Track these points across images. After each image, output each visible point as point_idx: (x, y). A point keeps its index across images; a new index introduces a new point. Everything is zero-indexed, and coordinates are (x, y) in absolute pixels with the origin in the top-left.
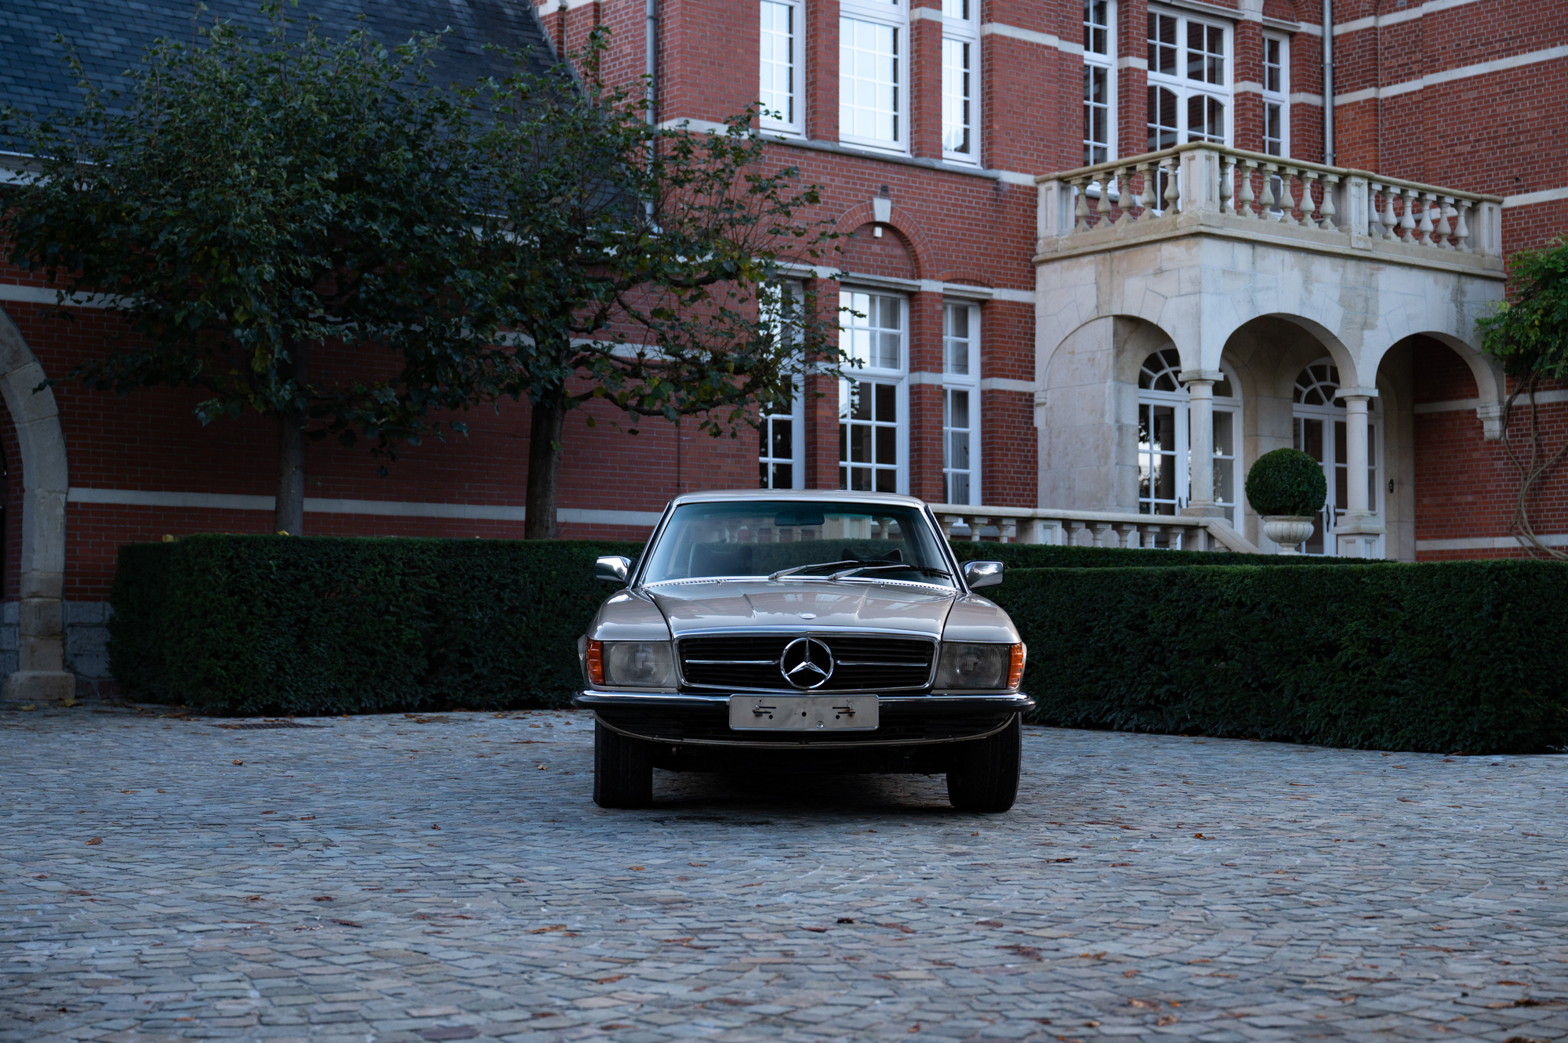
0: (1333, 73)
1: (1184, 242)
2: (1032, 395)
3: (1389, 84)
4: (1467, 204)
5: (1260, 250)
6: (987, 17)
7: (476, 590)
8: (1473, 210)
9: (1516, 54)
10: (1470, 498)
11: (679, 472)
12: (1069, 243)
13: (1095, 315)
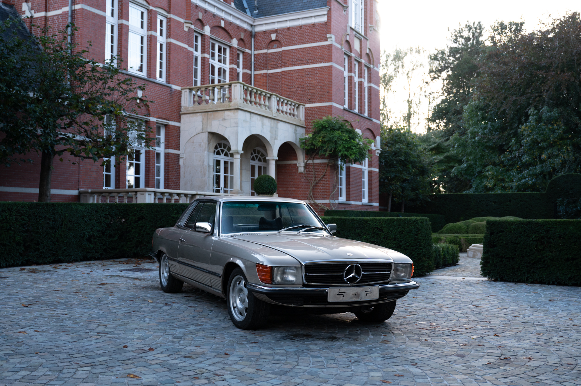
0: (254, 65)
1: (233, 111)
2: (179, 155)
3: (271, 69)
4: (297, 105)
5: (252, 115)
6: (168, 36)
7: (41, 221)
8: (298, 108)
9: (310, 64)
10: (294, 189)
11: (79, 177)
12: (192, 109)
13: (201, 131)
